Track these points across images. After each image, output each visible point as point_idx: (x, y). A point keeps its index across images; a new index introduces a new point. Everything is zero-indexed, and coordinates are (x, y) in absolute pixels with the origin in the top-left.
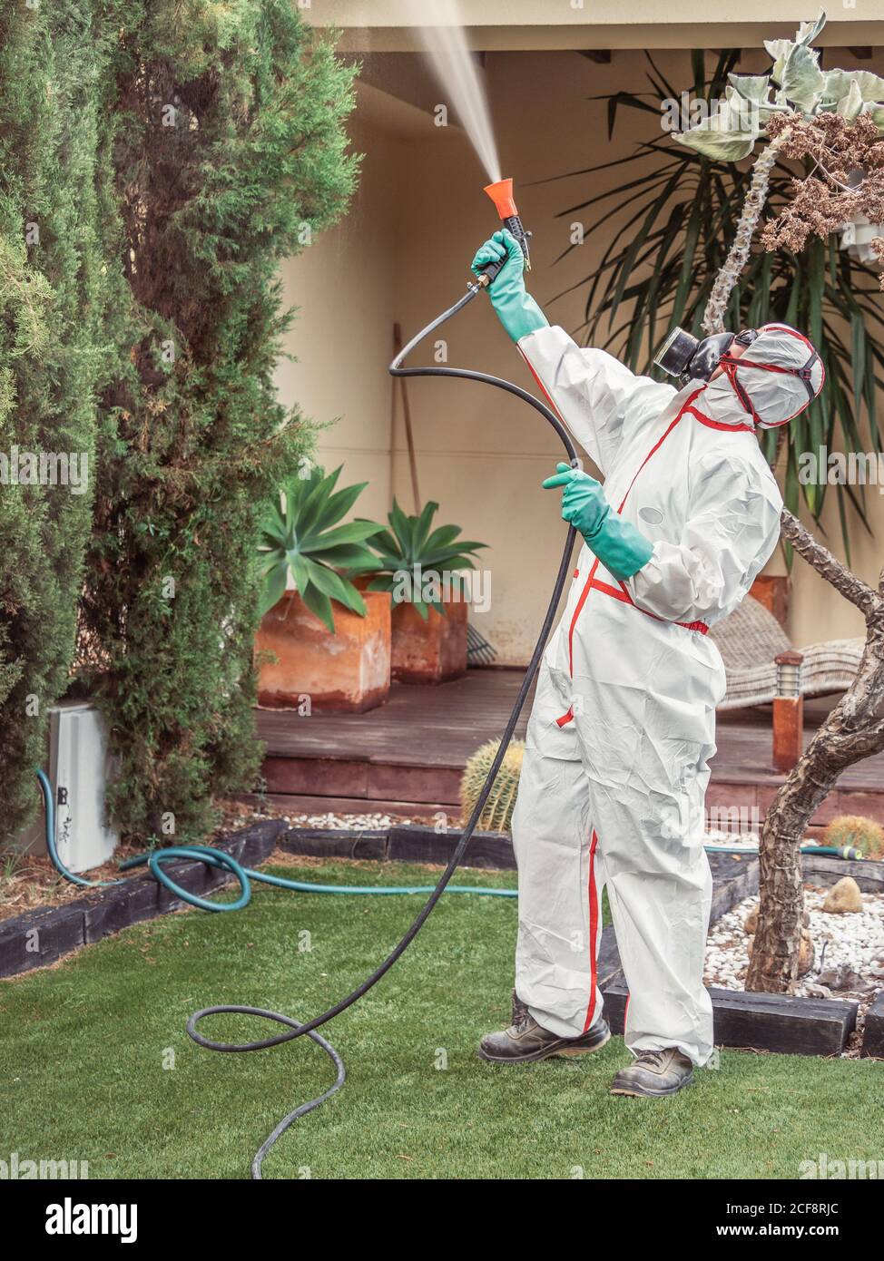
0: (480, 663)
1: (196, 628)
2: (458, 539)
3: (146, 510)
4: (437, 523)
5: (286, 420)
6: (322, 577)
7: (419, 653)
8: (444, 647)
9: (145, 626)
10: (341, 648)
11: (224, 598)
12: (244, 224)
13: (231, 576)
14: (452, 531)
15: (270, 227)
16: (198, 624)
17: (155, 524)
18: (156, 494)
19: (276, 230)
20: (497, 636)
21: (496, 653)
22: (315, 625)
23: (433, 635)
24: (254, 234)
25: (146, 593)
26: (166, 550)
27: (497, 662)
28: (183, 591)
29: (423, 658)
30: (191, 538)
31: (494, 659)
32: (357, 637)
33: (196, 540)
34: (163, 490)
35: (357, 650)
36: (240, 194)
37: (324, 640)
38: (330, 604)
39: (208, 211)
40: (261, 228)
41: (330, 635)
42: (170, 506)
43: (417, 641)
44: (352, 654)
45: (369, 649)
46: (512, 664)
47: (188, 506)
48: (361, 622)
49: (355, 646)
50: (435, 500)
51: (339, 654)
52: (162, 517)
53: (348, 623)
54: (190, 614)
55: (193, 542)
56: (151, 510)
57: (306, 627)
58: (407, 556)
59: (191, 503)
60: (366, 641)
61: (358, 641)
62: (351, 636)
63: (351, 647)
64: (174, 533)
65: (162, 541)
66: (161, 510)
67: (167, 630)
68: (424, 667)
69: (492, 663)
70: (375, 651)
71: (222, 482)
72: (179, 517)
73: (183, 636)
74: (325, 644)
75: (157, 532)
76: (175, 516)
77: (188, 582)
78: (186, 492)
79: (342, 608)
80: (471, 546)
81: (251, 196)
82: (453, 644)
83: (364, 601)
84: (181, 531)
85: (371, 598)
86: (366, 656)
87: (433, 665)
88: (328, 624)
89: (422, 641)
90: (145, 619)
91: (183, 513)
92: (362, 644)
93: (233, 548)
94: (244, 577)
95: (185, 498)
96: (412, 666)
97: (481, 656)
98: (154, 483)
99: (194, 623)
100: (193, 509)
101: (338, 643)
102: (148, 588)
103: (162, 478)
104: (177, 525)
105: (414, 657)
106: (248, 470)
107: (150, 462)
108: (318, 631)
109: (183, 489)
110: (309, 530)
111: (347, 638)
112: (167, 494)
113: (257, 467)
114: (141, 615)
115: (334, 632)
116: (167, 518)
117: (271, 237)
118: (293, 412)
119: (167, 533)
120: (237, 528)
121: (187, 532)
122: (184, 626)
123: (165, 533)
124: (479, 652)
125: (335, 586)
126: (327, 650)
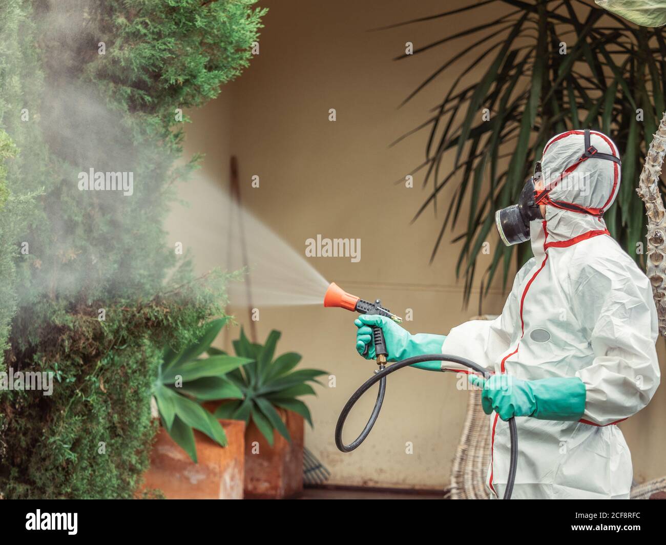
0: (313, 482)
1: (94, 471)
2: (300, 367)
3: (53, 356)
4: (281, 350)
5: (178, 264)
6: (186, 409)
7: (262, 476)
8: (286, 470)
9: (46, 470)
10: (201, 477)
11: (120, 440)
12: (156, 76)
13: (127, 419)
14: (292, 358)
15: (181, 79)
16: (96, 467)
17: (62, 371)
18: (63, 340)
19: (186, 82)
20: (328, 456)
21: (329, 473)
22: (176, 454)
23: (276, 459)
24: (166, 86)
25: (52, 440)
26: (71, 396)
27: (331, 482)
28: (84, 435)
29: (266, 481)
30: (97, 385)
31: (326, 479)
32: (217, 467)
33: (102, 387)
34: (70, 337)
35: (216, 479)
36: (154, 46)
37: (185, 469)
38: (192, 434)
39: (123, 64)
40: (172, 81)
41: (191, 464)
42: (77, 352)
43: (261, 465)
44: (213, 482)
45: (227, 477)
46: (342, 483)
47: (94, 353)
48: (221, 451)
49: (215, 474)
50: (278, 328)
51: (200, 482)
52: (69, 363)
53: (209, 452)
54: (89, 458)
55: (99, 388)
56: (58, 356)
57: (167, 456)
58: (253, 382)
59: (97, 349)
60: (225, 470)
61: (217, 470)
62: (212, 465)
63: (212, 476)
64: (80, 379)
65: (67, 387)
66: (68, 357)
67: (67, 474)
68: (267, 489)
69: (325, 482)
70: (232, 478)
71: (128, 329)
72: (85, 363)
73: (83, 479)
74: (186, 473)
75: (63, 379)
76: (82, 362)
77: (89, 426)
78: (93, 338)
79: (205, 438)
80: (314, 374)
81: (165, 50)
82: (292, 467)
83: (224, 432)
84: (88, 378)
85: (230, 428)
86: (225, 484)
87: (275, 488)
88: (191, 454)
89: (266, 464)
90: (47, 463)
91: (89, 360)
92: (221, 474)
93: (129, 391)
94: (138, 419)
95: (91, 345)
96: (255, 488)
97: (314, 477)
98: (61, 330)
99: (92, 466)
100: (99, 355)
101: (197, 472)
102: (53, 434)
103: (71, 325)
104: (82, 371)
105: (258, 480)
106: (156, 317)
107: (59, 310)
108: (179, 461)
109: (90, 335)
110: (173, 363)
111: (207, 468)
112: (74, 340)
113: (166, 316)
114: (44, 459)
115: (196, 462)
116: (73, 364)
117: (182, 88)
118: (185, 257)
119: (73, 380)
120: (134, 372)
121: (94, 379)
122: (84, 469)
123: (71, 379)
124: (313, 473)
125: (199, 418)
126: (187, 479)
